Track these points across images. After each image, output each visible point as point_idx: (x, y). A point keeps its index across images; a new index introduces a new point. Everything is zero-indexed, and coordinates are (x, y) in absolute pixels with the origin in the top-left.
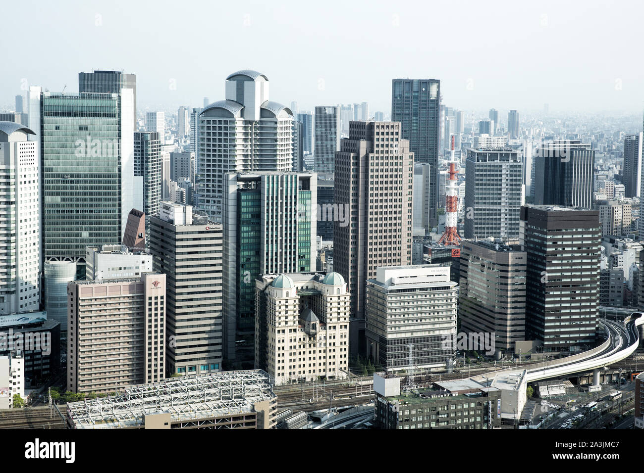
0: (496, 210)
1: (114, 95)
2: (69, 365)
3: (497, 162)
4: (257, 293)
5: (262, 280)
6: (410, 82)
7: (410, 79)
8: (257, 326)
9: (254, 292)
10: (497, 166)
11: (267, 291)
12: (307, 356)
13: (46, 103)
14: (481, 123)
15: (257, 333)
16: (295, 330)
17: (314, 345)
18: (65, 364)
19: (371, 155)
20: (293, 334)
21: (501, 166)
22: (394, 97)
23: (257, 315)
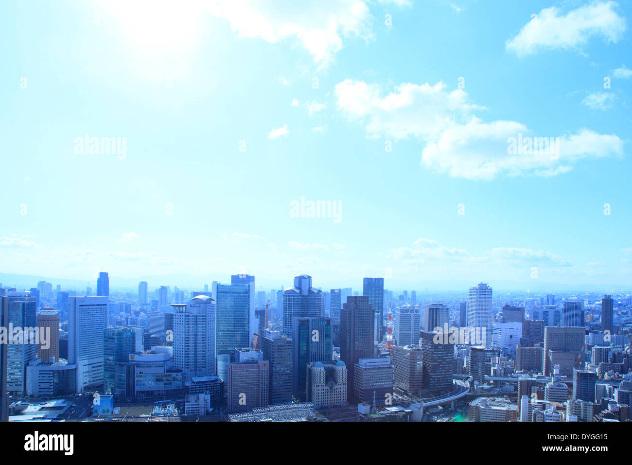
0: (408, 333)
1: (247, 285)
2: (228, 399)
3: (409, 313)
4: (307, 370)
5: (309, 364)
6: (371, 279)
7: (372, 277)
8: (307, 383)
9: (306, 369)
10: (409, 314)
11: (312, 368)
12: (329, 396)
13: (219, 287)
14: (400, 296)
15: (307, 387)
16: (324, 386)
17: (332, 392)
18: (227, 398)
19: (356, 310)
20: (323, 388)
21: (410, 315)
22: (364, 285)
23: (307, 379)
